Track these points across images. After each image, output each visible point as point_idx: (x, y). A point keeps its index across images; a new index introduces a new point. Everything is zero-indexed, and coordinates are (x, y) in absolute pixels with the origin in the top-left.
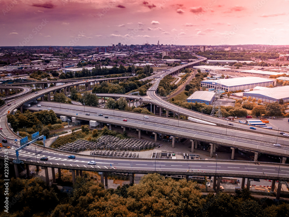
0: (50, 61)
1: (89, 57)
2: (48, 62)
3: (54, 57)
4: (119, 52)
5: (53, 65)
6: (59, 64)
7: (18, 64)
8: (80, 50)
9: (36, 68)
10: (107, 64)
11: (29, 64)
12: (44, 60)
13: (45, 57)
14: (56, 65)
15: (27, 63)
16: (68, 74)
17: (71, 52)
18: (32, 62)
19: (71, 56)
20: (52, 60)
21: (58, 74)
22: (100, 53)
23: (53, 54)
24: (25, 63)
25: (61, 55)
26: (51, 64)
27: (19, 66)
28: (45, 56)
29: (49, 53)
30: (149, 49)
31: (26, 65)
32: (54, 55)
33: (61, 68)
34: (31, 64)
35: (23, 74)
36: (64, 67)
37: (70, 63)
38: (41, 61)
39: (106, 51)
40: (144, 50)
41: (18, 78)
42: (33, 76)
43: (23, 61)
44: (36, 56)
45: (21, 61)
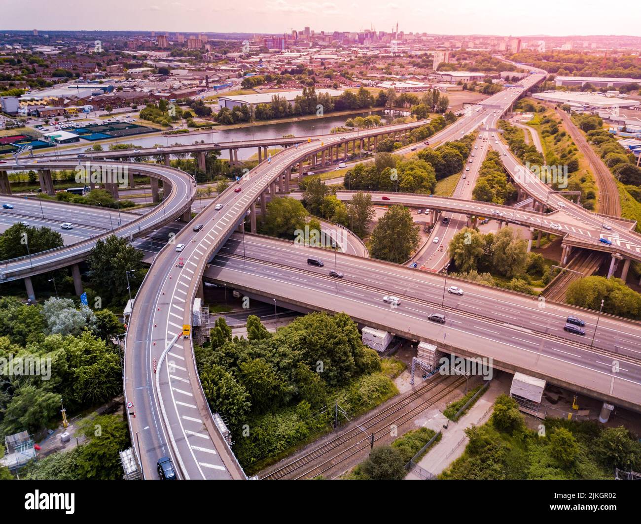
0: (172, 71)
1: (251, 60)
2: (164, 73)
3: (174, 61)
4: (311, 48)
5: (180, 82)
6: (195, 79)
7: (99, 77)
8: (222, 42)
9: (146, 90)
10: (311, 82)
11: (123, 77)
12: (156, 67)
13: (152, 58)
14: (189, 82)
15: (118, 75)
16: (237, 112)
17: (208, 47)
18: (130, 71)
19: (210, 58)
20: (174, 69)
21: (210, 110)
22: (271, 50)
23: (169, 53)
24: (113, 75)
25: (189, 55)
26: (175, 80)
27: (101, 83)
28: (152, 56)
29: (159, 49)
30: (376, 42)
31: (116, 79)
32: (172, 55)
33: (205, 90)
34: (128, 76)
35: (120, 106)
36: (212, 88)
37: (220, 78)
38: (148, 71)
39: (283, 46)
40: (367, 43)
41: (113, 120)
42: (150, 115)
43: (108, 69)
44: (134, 57)
45: (105, 70)
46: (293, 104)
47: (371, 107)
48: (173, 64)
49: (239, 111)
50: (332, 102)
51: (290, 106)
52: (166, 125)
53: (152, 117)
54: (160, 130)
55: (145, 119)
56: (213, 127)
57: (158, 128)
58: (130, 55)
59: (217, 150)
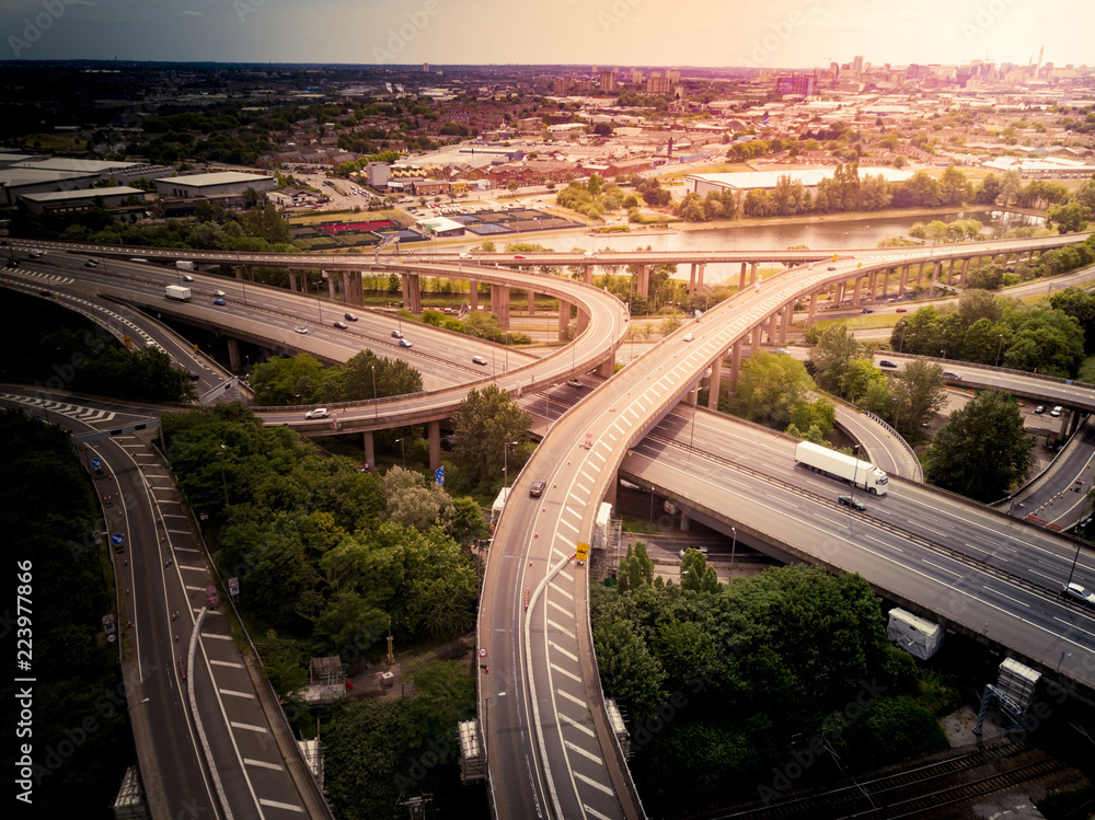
0: (615, 130)
1: (750, 113)
2: (603, 132)
3: (622, 113)
4: (861, 93)
5: (627, 147)
6: (651, 143)
7: (506, 136)
8: (704, 82)
9: (572, 159)
10: (854, 154)
11: (539, 138)
12: (592, 123)
13: (588, 108)
14: (641, 148)
15: (532, 134)
16: (714, 202)
17: (679, 90)
18: (551, 128)
19: (680, 109)
20: (619, 126)
21: (668, 196)
22: (787, 97)
23: (616, 100)
24: (526, 134)
25: (647, 103)
26: (620, 144)
27: (507, 145)
28: (588, 105)
29: (600, 94)
30: (992, 83)
31: (529, 141)
32: (620, 103)
33: (664, 162)
34: (548, 137)
35: (530, 184)
36: (676, 159)
37: (693, 142)
38: (579, 128)
39: (810, 89)
40: (972, 86)
41: (516, 205)
42: (573, 199)
43: (520, 125)
44: (561, 106)
45: (515, 126)
46: (814, 194)
47: (964, 204)
48: (618, 119)
49: (717, 199)
50: (888, 192)
51: (808, 196)
52: (595, 217)
53: (575, 203)
54: (585, 225)
55: (564, 205)
56: (670, 225)
57: (582, 221)
58: (554, 102)
59: (671, 265)
